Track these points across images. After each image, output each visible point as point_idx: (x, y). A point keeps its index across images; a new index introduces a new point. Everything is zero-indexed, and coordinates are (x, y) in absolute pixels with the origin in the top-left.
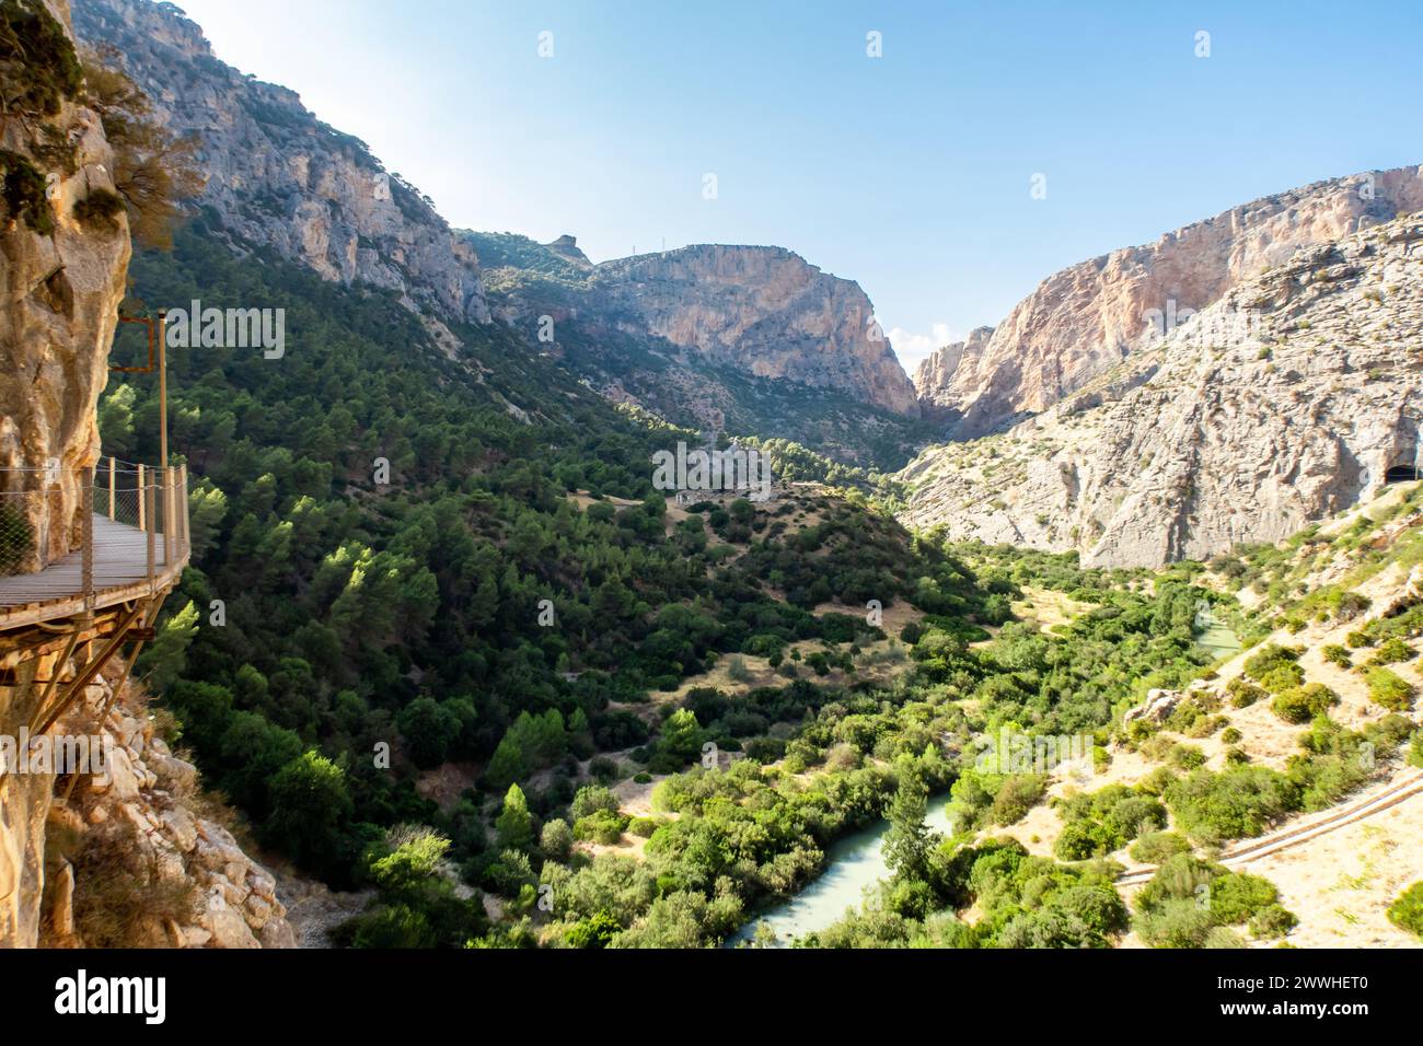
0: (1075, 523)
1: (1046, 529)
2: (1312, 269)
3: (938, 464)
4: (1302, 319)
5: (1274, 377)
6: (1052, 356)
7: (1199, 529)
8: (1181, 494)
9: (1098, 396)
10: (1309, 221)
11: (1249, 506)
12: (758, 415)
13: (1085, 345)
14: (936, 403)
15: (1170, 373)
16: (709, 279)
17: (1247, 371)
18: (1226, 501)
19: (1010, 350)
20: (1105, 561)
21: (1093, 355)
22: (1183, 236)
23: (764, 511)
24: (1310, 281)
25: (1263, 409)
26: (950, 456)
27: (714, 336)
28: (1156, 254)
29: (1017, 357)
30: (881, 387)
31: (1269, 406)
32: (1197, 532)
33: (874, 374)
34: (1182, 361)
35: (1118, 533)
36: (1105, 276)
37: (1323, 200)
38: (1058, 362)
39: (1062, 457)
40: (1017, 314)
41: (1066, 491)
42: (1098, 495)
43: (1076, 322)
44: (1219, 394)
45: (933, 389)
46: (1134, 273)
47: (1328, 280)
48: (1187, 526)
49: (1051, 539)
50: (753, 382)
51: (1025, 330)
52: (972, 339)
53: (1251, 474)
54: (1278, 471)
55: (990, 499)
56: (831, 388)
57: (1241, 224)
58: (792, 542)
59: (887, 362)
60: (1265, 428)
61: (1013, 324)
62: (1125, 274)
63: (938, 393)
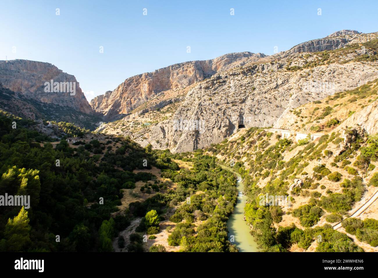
0: (166, 142)
1: (159, 144)
2: (216, 80)
3: (107, 128)
4: (216, 91)
5: (213, 104)
6: (129, 99)
7: (200, 141)
8: (196, 133)
9: (148, 109)
10: (187, 70)
11: (211, 135)
12: (46, 115)
13: (137, 97)
14: (96, 112)
15: (188, 103)
16: (25, 71)
17: (207, 103)
18: (206, 134)
19: (117, 97)
20: (179, 151)
21: (139, 99)
22: (159, 71)
23: (102, 143)
24: (217, 83)
25: (212, 112)
26: (110, 126)
27: (27, 89)
28: (154, 75)
29: (119, 99)
30: (82, 107)
31: (214, 111)
32: (200, 142)
33: (80, 103)
34: (190, 100)
35: (181, 143)
36: (142, 79)
37: (189, 66)
38: (131, 101)
39: (160, 125)
40: (119, 88)
41: (163, 134)
42: (174, 134)
43: (135, 91)
44: (202, 108)
45: (95, 107)
46: (149, 79)
47: (220, 83)
48: (198, 141)
49: (161, 147)
50: (42, 104)
51: (122, 92)
52: (106, 94)
53: (211, 127)
54: (217, 127)
55: (142, 136)
56: (67, 107)
57: (172, 69)
58: (117, 152)
59: (84, 99)
60: (213, 117)
61: (118, 90)
62: (146, 79)
63: (97, 109)
